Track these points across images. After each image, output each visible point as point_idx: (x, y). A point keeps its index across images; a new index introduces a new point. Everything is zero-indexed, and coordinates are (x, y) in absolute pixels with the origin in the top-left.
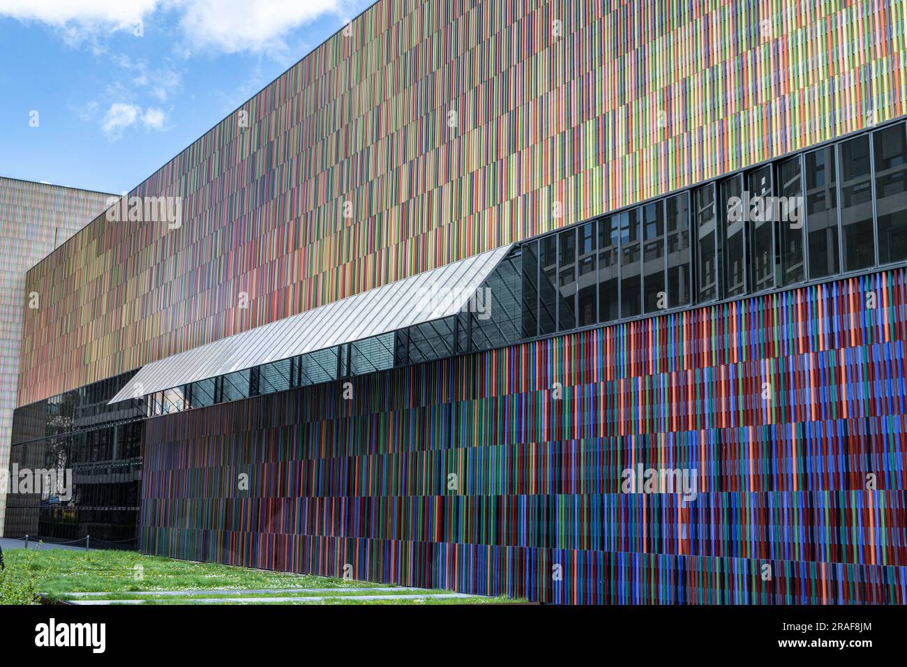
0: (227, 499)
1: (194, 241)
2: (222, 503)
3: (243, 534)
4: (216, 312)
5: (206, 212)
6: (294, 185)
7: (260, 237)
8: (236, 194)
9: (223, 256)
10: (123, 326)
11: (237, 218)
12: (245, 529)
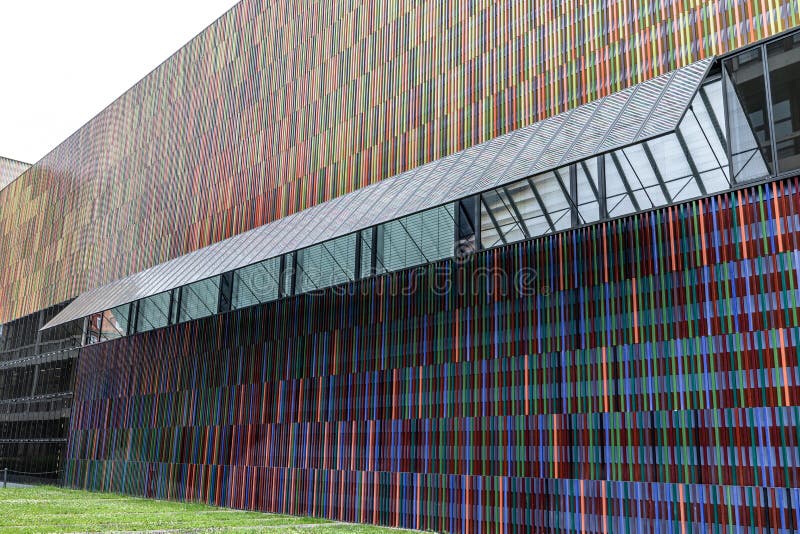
0: (184, 429)
2: (176, 432)
3: (207, 466)
6: (289, 80)
10: (58, 259)
12: (211, 460)
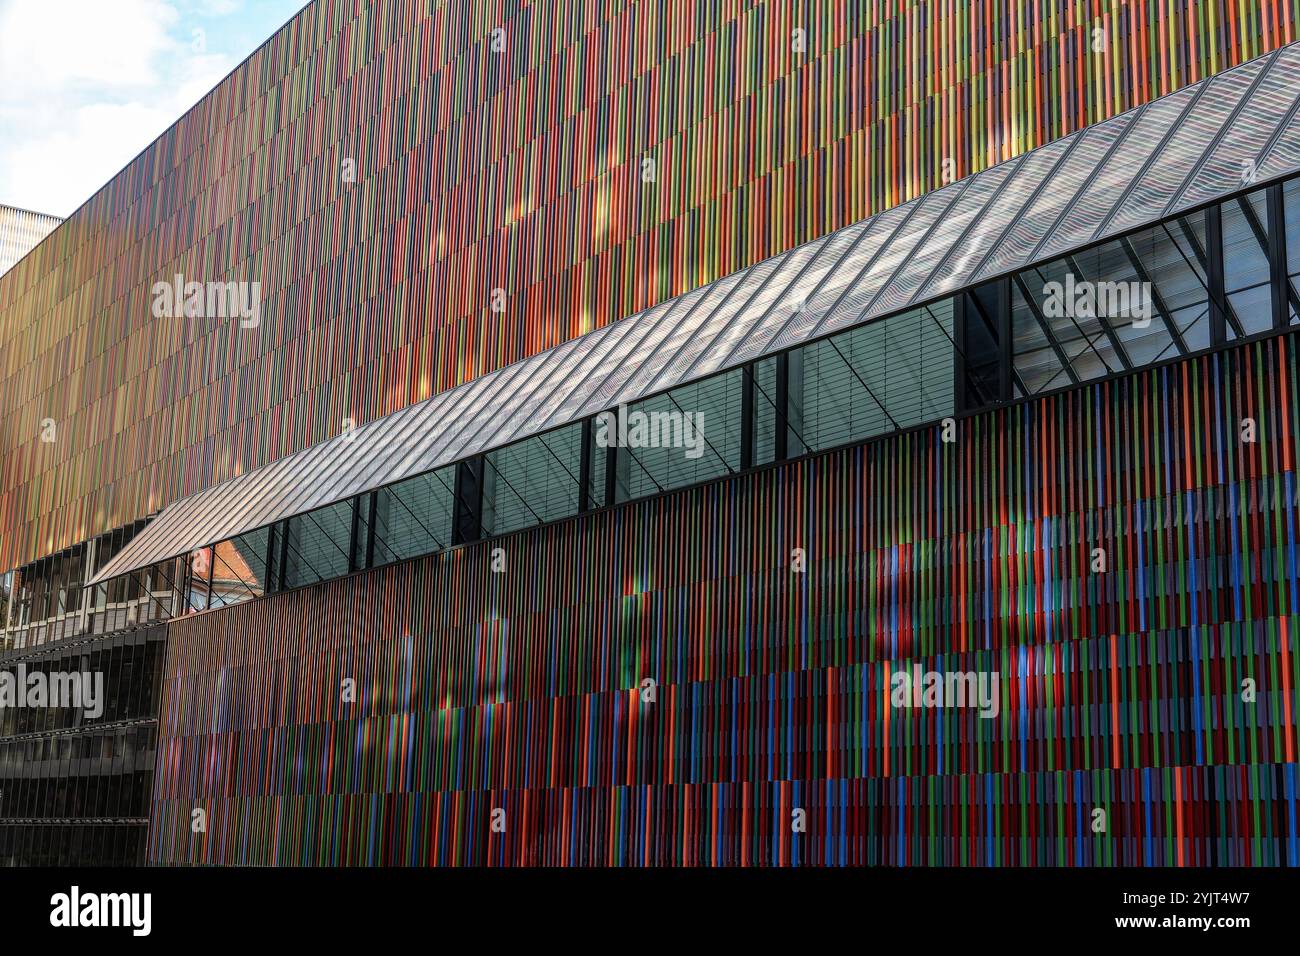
1: (300, 218)
4: (360, 362)
5: (332, 150)
7: (487, 168)
8: (416, 92)
9: (379, 236)
11: (418, 140)
